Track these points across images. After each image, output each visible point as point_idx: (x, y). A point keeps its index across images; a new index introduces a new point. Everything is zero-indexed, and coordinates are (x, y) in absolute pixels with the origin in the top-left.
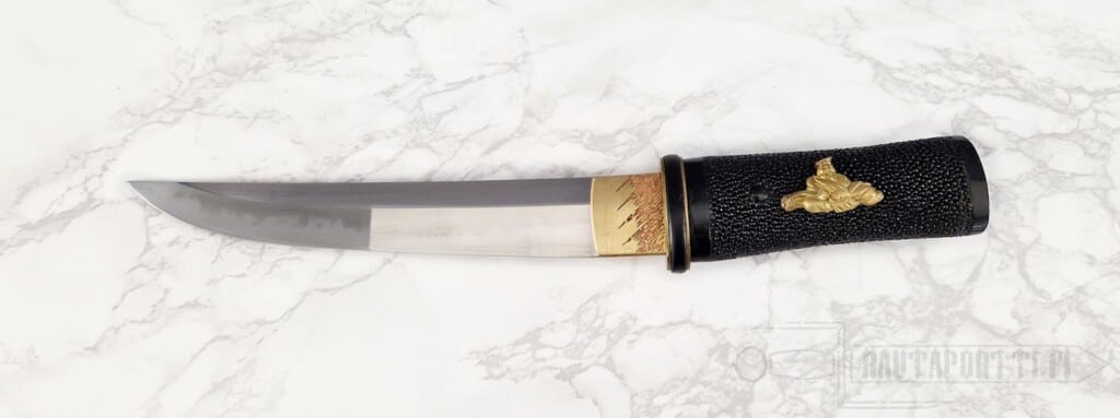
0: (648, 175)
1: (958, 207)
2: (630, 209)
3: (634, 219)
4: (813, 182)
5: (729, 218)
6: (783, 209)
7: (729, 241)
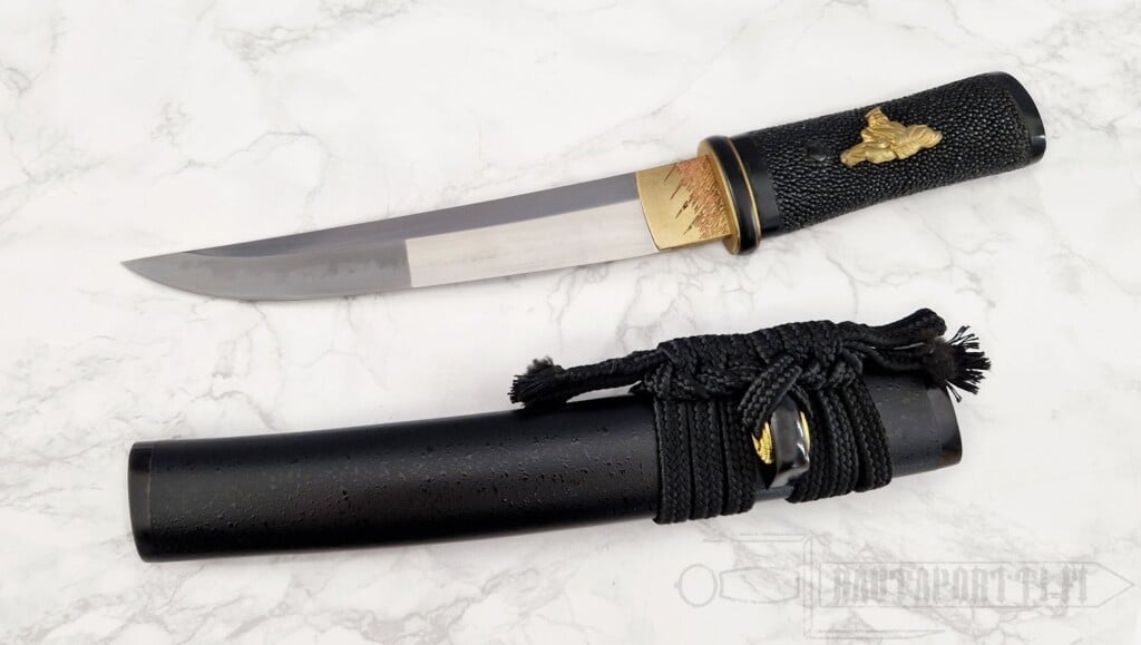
0: (693, 160)
1: (1014, 136)
2: (684, 196)
3: (690, 205)
4: (869, 133)
5: (793, 184)
6: (845, 166)
7: (797, 208)
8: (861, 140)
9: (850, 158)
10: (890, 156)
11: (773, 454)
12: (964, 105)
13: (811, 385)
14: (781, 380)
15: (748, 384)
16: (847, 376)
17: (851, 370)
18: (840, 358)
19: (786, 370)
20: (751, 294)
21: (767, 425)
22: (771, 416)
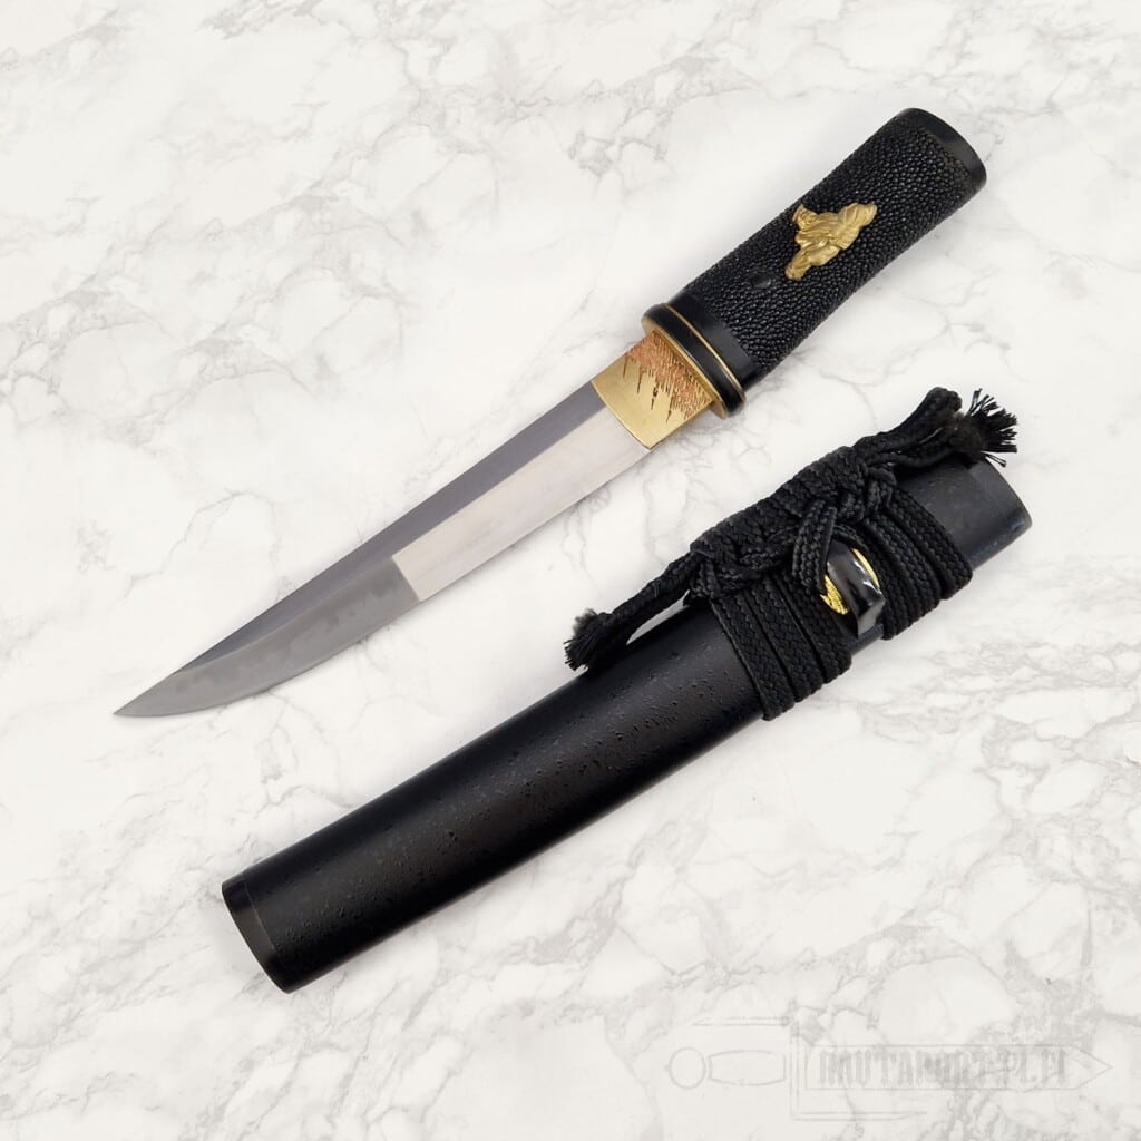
0: (643, 341)
1: (948, 171)
2: (649, 383)
3: (659, 390)
4: (803, 237)
5: (751, 323)
6: (794, 281)
7: (766, 346)
8: (799, 247)
9: (795, 271)
10: (834, 251)
11: (845, 603)
12: (885, 162)
13: (852, 518)
14: (820, 529)
15: (792, 546)
16: (884, 493)
17: (885, 486)
18: (868, 479)
19: (821, 517)
20: (761, 448)
21: (827, 578)
22: (826, 568)
